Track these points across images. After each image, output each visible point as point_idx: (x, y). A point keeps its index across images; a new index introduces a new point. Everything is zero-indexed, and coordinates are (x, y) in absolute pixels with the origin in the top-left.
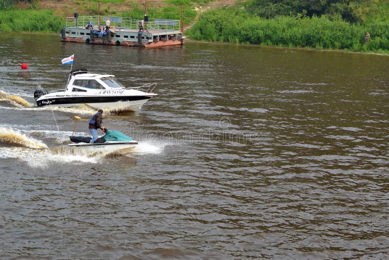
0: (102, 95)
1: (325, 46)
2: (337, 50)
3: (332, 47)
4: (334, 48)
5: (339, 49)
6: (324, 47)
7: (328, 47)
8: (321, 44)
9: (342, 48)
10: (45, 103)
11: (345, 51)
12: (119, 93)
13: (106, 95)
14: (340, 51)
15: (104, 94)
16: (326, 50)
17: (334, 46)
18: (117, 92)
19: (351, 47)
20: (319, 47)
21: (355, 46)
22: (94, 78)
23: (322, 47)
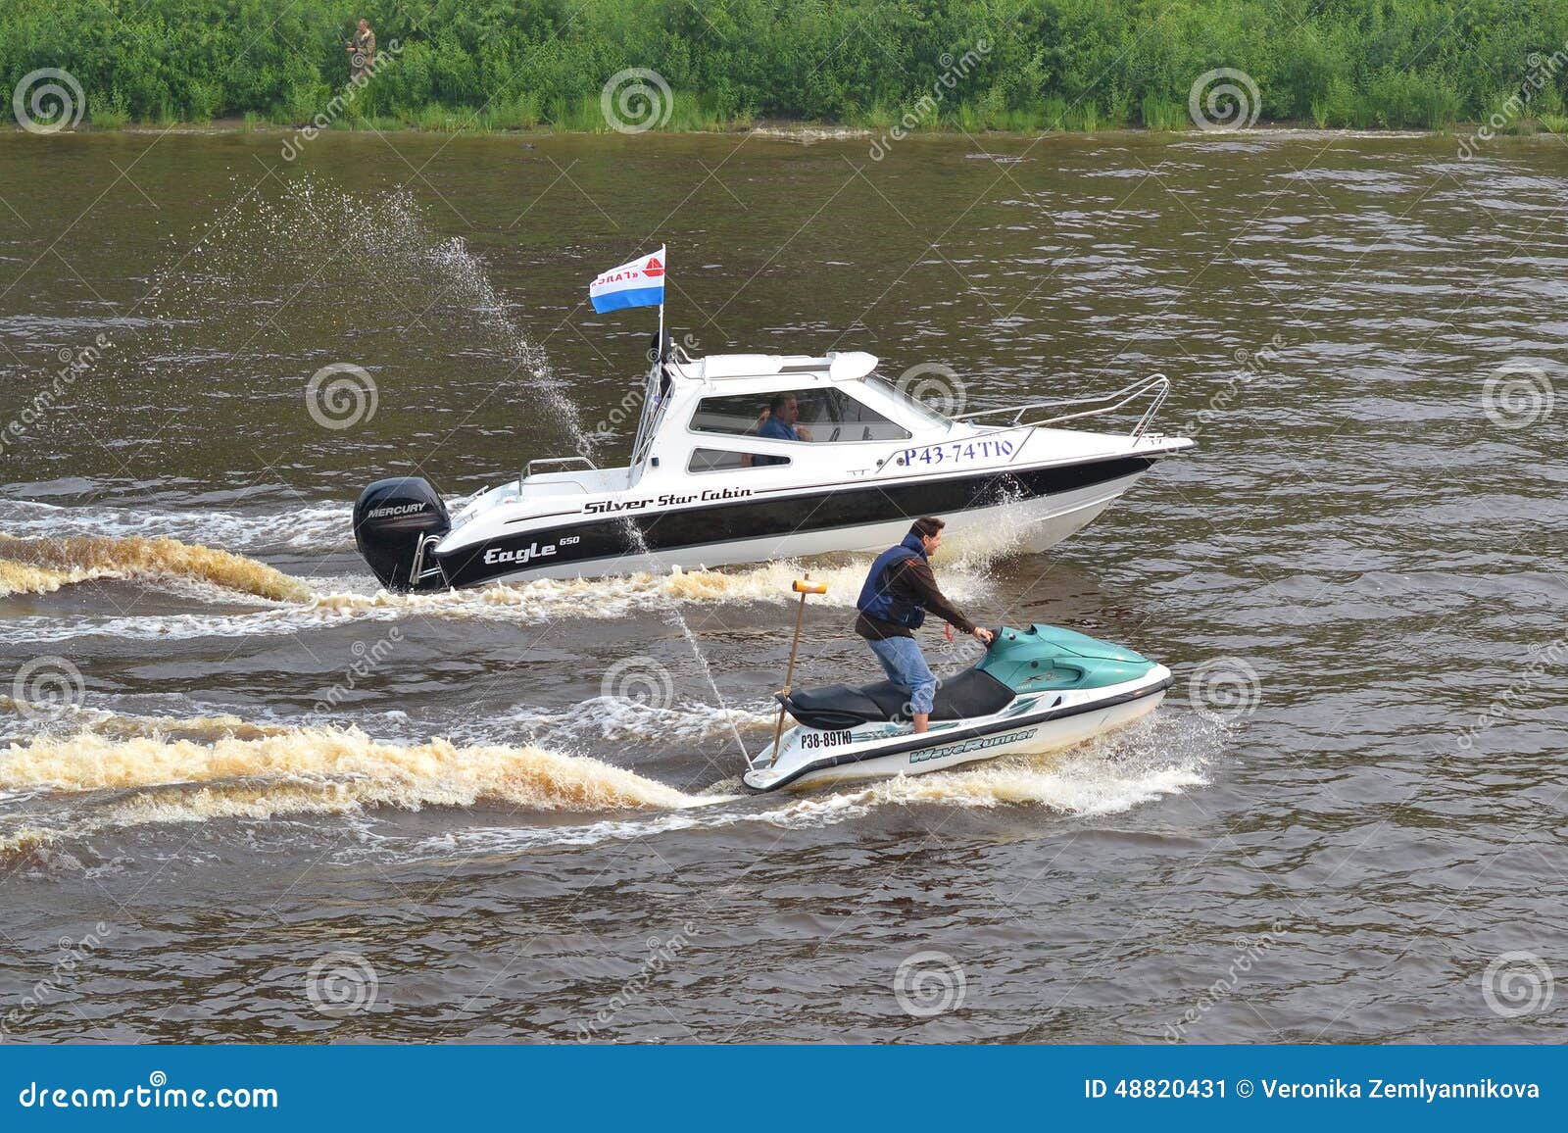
0: (895, 474)
1: (140, 107)
2: (207, 129)
3: (176, 113)
4: (189, 119)
5: (217, 116)
6: (135, 114)
7: (155, 114)
8: (118, 98)
9: (231, 110)
10: (507, 557)
11: (252, 126)
12: (992, 450)
13: (919, 471)
14: (226, 129)
15: (903, 470)
16: (145, 130)
17: (186, 107)
18: (979, 451)
19: (276, 106)
20: (107, 117)
21: (298, 99)
22: (821, 381)
23: (122, 116)
